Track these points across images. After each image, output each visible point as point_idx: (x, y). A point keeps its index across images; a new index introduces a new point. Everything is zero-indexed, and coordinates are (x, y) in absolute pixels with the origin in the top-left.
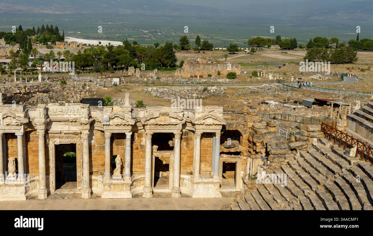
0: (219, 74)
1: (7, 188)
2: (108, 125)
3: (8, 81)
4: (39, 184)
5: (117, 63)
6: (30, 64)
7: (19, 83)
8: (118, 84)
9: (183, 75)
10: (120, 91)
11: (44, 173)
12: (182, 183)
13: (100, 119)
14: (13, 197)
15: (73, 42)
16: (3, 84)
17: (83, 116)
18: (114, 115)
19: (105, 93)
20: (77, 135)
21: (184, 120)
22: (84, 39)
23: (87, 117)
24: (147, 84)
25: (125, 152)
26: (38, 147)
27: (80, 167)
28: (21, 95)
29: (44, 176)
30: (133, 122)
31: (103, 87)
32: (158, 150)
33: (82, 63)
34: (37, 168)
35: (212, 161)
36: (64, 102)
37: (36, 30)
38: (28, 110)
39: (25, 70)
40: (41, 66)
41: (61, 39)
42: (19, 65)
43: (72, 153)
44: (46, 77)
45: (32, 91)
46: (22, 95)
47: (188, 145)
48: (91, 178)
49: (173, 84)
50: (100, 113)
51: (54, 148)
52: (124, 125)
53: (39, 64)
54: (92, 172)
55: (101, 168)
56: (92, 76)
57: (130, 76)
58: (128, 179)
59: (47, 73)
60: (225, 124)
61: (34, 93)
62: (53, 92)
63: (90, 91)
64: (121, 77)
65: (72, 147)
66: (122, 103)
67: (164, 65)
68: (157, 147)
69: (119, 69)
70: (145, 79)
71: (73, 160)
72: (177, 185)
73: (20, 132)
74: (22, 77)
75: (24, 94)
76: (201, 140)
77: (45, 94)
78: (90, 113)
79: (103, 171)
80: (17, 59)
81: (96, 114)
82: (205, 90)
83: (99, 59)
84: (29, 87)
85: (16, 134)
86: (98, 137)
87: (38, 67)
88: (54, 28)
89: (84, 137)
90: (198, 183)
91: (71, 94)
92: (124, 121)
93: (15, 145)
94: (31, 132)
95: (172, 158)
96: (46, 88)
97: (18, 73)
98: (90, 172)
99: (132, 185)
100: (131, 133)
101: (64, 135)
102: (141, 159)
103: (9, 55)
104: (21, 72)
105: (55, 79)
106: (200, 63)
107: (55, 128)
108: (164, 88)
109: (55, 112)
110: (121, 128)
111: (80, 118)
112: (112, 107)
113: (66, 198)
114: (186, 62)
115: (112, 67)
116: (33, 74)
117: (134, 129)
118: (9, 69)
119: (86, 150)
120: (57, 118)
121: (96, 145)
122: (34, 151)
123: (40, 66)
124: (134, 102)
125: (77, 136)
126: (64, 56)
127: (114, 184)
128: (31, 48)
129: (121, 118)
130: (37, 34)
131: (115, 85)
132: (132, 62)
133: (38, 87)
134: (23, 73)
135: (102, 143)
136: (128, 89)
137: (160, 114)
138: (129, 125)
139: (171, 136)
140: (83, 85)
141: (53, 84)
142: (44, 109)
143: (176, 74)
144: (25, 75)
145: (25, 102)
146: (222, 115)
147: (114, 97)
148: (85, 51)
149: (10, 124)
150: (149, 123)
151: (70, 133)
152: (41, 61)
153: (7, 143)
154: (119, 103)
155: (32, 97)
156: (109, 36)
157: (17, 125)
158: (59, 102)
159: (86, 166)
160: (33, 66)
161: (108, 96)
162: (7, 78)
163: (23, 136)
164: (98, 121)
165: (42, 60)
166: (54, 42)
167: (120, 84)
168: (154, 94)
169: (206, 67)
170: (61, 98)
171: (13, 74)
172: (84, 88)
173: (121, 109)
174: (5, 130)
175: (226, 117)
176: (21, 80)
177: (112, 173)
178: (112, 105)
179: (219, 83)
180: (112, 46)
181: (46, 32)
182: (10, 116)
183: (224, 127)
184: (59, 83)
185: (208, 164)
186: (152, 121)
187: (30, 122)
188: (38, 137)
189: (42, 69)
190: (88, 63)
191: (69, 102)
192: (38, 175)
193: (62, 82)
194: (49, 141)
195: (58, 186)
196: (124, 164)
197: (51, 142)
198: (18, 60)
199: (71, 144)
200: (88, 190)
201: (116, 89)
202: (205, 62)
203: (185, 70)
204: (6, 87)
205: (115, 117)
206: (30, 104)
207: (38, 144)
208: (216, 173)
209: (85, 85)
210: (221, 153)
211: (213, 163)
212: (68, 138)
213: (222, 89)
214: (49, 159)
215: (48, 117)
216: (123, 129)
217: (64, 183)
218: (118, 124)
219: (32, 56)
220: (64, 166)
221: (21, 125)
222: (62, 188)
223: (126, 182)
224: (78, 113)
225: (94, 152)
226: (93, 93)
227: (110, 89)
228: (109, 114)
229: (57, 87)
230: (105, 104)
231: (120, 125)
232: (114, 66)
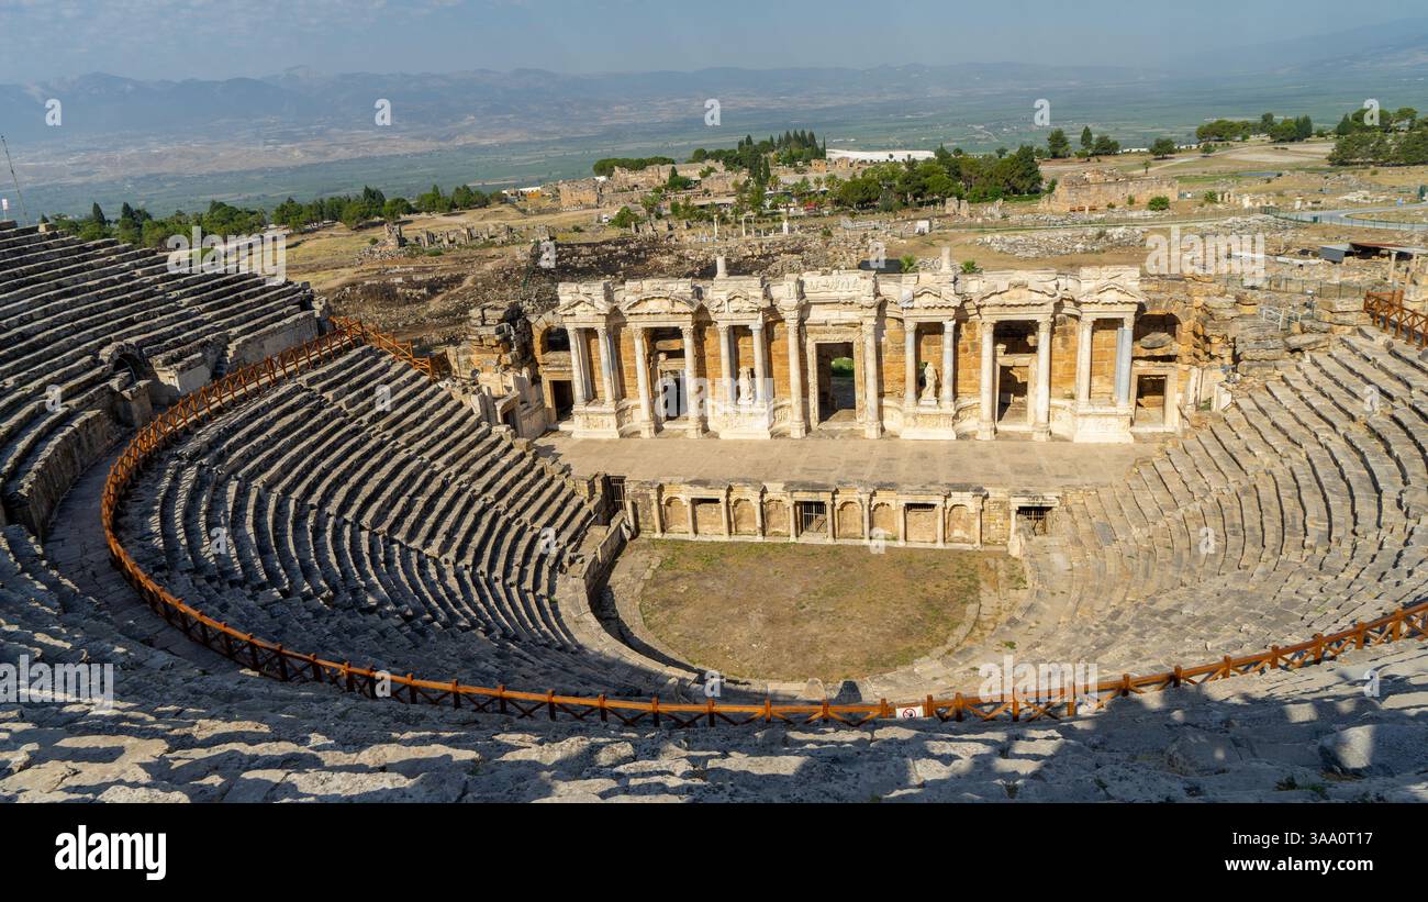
0: (1131, 201)
3: (733, 236)
4: (792, 412)
5: (924, 193)
6: (768, 203)
7: (751, 238)
8: (927, 231)
9: (1054, 208)
10: (932, 244)
11: (800, 394)
12: (1053, 415)
13: (896, 298)
14: (749, 434)
15: (841, 159)
16: (724, 241)
17: (865, 294)
18: (921, 290)
19: (903, 250)
20: (855, 327)
21: (1059, 295)
22: (862, 150)
23: (872, 294)
24: (982, 229)
25: (942, 357)
26: (788, 348)
27: (861, 385)
28: (755, 259)
29: (800, 399)
30: (956, 302)
31: (900, 239)
32: (1005, 353)
33: (860, 196)
34: (788, 385)
35: (1114, 373)
36: (829, 269)
37: (776, 141)
38: (768, 285)
39: (760, 214)
40: (787, 205)
41: (820, 154)
42: (750, 206)
43: (846, 360)
44: (796, 224)
45: (773, 252)
46: (757, 259)
47: (1065, 342)
48: (882, 403)
49: (1035, 228)
50: (895, 287)
51: (815, 351)
52: (940, 308)
53: (783, 203)
54: (883, 392)
55: (898, 386)
56: (878, 219)
57: (948, 215)
58: (948, 407)
59: (797, 218)
60: (1143, 301)
61: (776, 254)
62: (809, 251)
64: (932, 218)
65: (847, 349)
66: (936, 267)
67: (1016, 191)
68: (1005, 347)
69: (928, 204)
70: (979, 220)
71: (848, 374)
72: (1043, 418)
73: (756, 324)
74: (755, 228)
75: (760, 257)
76: (1093, 334)
77: (796, 256)
78: (876, 286)
79: (903, 392)
80: (746, 195)
81: (889, 288)
82: (1101, 235)
83: (890, 187)
84: (768, 245)
85: (750, 328)
86: (893, 331)
87: (781, 207)
88: (807, 134)
89: (867, 330)
90: (1085, 415)
91: (841, 254)
92: (939, 301)
93: (749, 347)
94: (775, 323)
95: (1032, 368)
96: (796, 245)
97: (748, 221)
98: (878, 393)
99: (956, 417)
100: (954, 322)
101: (831, 327)
102: (974, 370)
103: (731, 189)
104: (753, 219)
105: (811, 228)
106: (1091, 181)
107: (816, 315)
108: (1016, 235)
109: (815, 287)
110: (936, 312)
111: (859, 297)
112: (916, 274)
113: (837, 438)
114: (1060, 183)
115: (915, 200)
116: (774, 220)
117: (961, 317)
118: (732, 214)
119: (871, 355)
120: (818, 297)
121: (890, 345)
122: (780, 356)
123: (785, 206)
124: (958, 264)
125: (855, 329)
126: (827, 186)
127: (923, 415)
128: (768, 174)
129: (934, 295)
130: (778, 147)
131: (922, 234)
132: (953, 188)
133: (782, 244)
134: (757, 220)
135: (900, 341)
136: (947, 240)
137: (1010, 285)
138: (949, 307)
139: (1031, 327)
140: (862, 237)
141: (809, 237)
142: (796, 283)
143: (1040, 207)
144: (761, 223)
145: (761, 270)
146: (1138, 283)
147: (919, 257)
148: (864, 173)
149: (741, 310)
150: (988, 302)
151: (843, 324)
152: (786, 198)
153: (736, 343)
154: (930, 266)
155: (774, 261)
156: (908, 141)
157: (753, 312)
158: (821, 269)
159: (872, 382)
160: (772, 206)
161: (909, 255)
162: (730, 232)
163: (762, 330)
164: (892, 302)
165: (788, 196)
166: (807, 162)
167: (930, 231)
168: (997, 248)
169: (1104, 189)
170: (823, 261)
171: (740, 223)
172: (863, 242)
173: (934, 277)
174: (732, 320)
175: (1146, 287)
176: (753, 233)
177: (918, 395)
178: (916, 270)
179: (1132, 220)
180: (914, 161)
181: (793, 143)
182: (739, 297)
183: (1141, 307)
184: (818, 234)
185: (1107, 380)
186: (994, 299)
187: (772, 305)
188: (787, 332)
189: (788, 212)
190: (870, 196)
191: (838, 268)
192: (790, 398)
193: (824, 233)
194: (806, 339)
195: (823, 417)
197: (809, 341)
198: (747, 198)
199: (844, 343)
200: (876, 424)
201: (923, 241)
202: (1102, 179)
203: (1060, 199)
204: (729, 246)
205: (923, 293)
206: (770, 274)
207: (788, 345)
208: (1124, 395)
209: (865, 235)
210: (1134, 359)
211: (1117, 377)
212: (838, 332)
213: (1138, 232)
214: (807, 370)
215: (804, 297)
216: (939, 315)
217: (835, 411)
218: (929, 307)
219: (770, 189)
220: (832, 383)
221: (758, 312)
222: (829, 421)
223: (943, 411)
224: (856, 289)
225: (885, 357)
227: (912, 242)
228: (912, 287)
229: (816, 242)
230: (903, 270)
231: (933, 308)
232: (919, 199)
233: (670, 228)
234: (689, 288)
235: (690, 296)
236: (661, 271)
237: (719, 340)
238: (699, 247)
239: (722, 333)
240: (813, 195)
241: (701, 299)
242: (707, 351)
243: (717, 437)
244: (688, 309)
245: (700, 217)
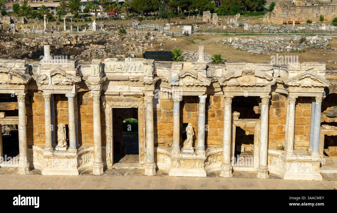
0: (322, 19)
1: (57, 160)
2: (177, 86)
3: (57, 30)
4: (94, 156)
5: (188, 7)
6: (83, 8)
7: (70, 32)
8: (190, 33)
9: (273, 21)
10: (193, 42)
11: (100, 144)
12: (271, 161)
13: (167, 79)
14: (63, 171)
16: (50, 34)
17: (147, 74)
18: (185, 74)
19: (174, 45)
20: (139, 97)
21: (274, 80)
23: (151, 75)
24: (227, 33)
25: (197, 120)
26: (92, 111)
27: (143, 137)
28: (72, 47)
29: (100, 147)
30: (208, 83)
31: (172, 38)
32: (239, 118)
33: (146, 7)
34: (92, 137)
35: (310, 133)
36: (123, 56)
38: (80, 67)
39: (76, 16)
40: (96, 10)
42: (70, 10)
43: (132, 119)
44: (101, 24)
45: (84, 43)
46: (74, 47)
47: (278, 111)
48: (156, 150)
49: (260, 33)
50: (167, 71)
51: (111, 113)
52: (197, 86)
53: (93, 9)
54: (158, 143)
55: (168, 139)
56: (158, 23)
57: (205, 23)
58: (201, 154)
59: (103, 20)
60: (328, 86)
61: (87, 44)
62: (110, 43)
63: (155, 42)
64: (193, 24)
65: (134, 112)
66: (195, 58)
67: (249, 9)
68: (239, 114)
69: (192, 14)
70: (225, 27)
72: (263, 163)
73: (71, 93)
74: (73, 25)
75: (76, 45)
76: (296, 106)
77: (100, 46)
78: (155, 70)
79: (171, 143)
80: (67, 2)
81: (162, 72)
82: (302, 40)
83: (166, 2)
84: (81, 38)
85: (66, 96)
86: (165, 101)
87: (92, 12)
89: (148, 100)
90: (291, 161)
91: (132, 46)
92: (196, 81)
93: (65, 109)
94: (84, 93)
95: (257, 129)
96: (101, 38)
97: (68, 20)
98: (154, 144)
99: (206, 161)
100: (206, 96)
101: (123, 97)
102: (218, 129)
104: (71, 19)
105: (112, 27)
106: (296, 5)
107: (112, 88)
108: (248, 38)
109: (113, 69)
110: (194, 89)
111: (143, 77)
112: (182, 62)
113: (126, 175)
114: (277, 5)
115: (183, 11)
116: (86, 20)
117: (210, 90)
118: (57, 15)
119: (150, 117)
120: (114, 76)
121: (163, 111)
123: (94, 11)
124: (210, 56)
125: (139, 99)
127: (184, 160)
129: (193, 77)
131: (186, 34)
132: (208, 5)
133: (92, 37)
134: (74, 19)
135: (170, 108)
136: (203, 40)
137: (243, 72)
138: (203, 86)
139: (256, 100)
140: (147, 35)
141: (110, 33)
142: (100, 66)
143: (264, 20)
144: (77, 22)
145: (76, 55)
146: (325, 74)
147: (184, 50)
149: (60, 83)
150: (228, 83)
151: (131, 95)
152: (95, 5)
153: (56, 106)
154: (191, 57)
155: (85, 49)
157: (68, 85)
158: (117, 56)
159: (150, 136)
160: (85, 11)
161: (178, 49)
162: (55, 26)
163: (74, 98)
164: (165, 81)
165: (97, 4)
167: (192, 33)
168: (235, 46)
169: (305, 10)
170: (119, 50)
171: (62, 21)
172: (147, 38)
173: (193, 65)
174: (53, 90)
175: (330, 76)
176: (71, 29)
177: (181, 145)
178: (182, 60)
179: (322, 31)
182: (59, 74)
183: (326, 89)
184: (117, 32)
185: (305, 138)
186: (233, 81)
187: (82, 80)
188: (92, 99)
189: (96, 15)
190: (152, 7)
191: (129, 56)
192: (93, 146)
193: (121, 31)
194: (105, 105)
195: (116, 160)
196: (197, 134)
197: (107, 106)
198: (68, 4)
199: (132, 108)
200: (153, 166)
201: (187, 40)
202: (304, 4)
203: (277, 15)
204: (54, 37)
205: (186, 76)
206: (82, 58)
207: (92, 109)
208: (315, 148)
209: (149, 34)
210: (322, 124)
211: (311, 136)
212: (128, 101)
213: (325, 39)
214: (105, 126)
215: (105, 76)
216: (196, 91)
217: (123, 156)
218: (190, 85)
220: (124, 135)
221: (72, 85)
222: (121, 162)
223: (198, 157)
224: (140, 71)
225: (159, 119)
226: (158, 45)
227: (181, 40)
228: (179, 72)
229: (115, 37)
230: (173, 59)
231: (192, 86)
232: (185, 11)
233: (12, 22)
234: (23, 66)
235: (24, 72)
236: (4, 52)
237: (43, 104)
238: (32, 36)
239: (46, 99)
240: (114, 5)
241: (31, 74)
242: (34, 112)
243: (40, 174)
244: (22, 81)
245: (34, 16)
